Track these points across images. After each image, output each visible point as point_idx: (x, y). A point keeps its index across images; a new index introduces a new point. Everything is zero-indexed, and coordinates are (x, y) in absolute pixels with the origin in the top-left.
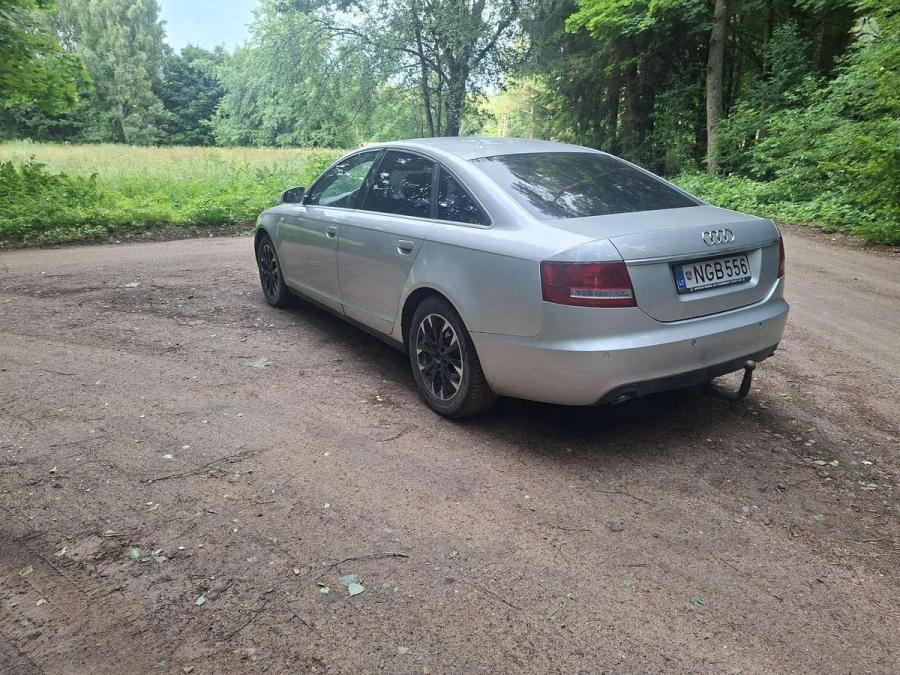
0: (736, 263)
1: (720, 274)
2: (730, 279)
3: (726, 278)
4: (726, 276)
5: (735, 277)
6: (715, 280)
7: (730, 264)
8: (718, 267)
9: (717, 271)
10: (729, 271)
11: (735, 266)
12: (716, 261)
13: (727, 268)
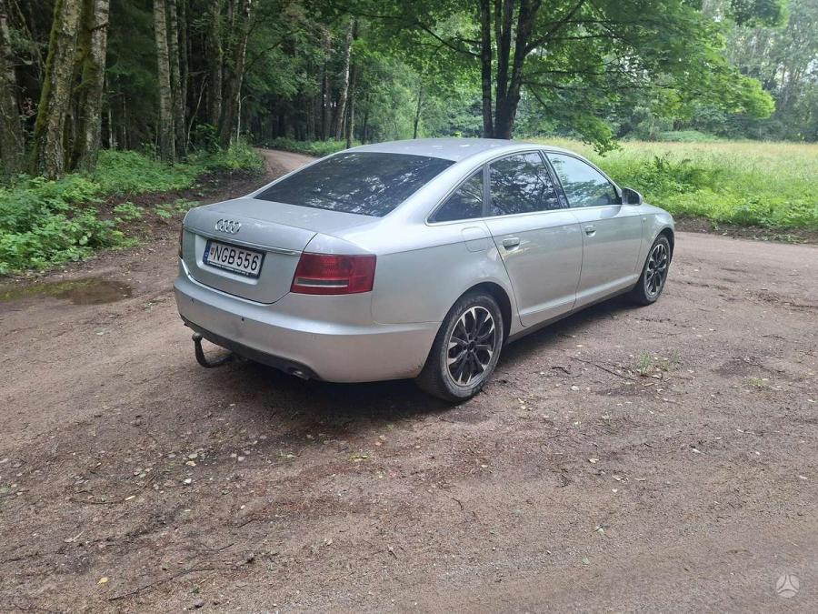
0: (248, 257)
1: (231, 260)
2: (237, 267)
3: (234, 266)
4: (235, 264)
5: (242, 268)
6: (226, 263)
7: (243, 256)
8: (233, 254)
9: (230, 257)
10: (239, 261)
11: (246, 260)
12: (234, 248)
13: (239, 258)
